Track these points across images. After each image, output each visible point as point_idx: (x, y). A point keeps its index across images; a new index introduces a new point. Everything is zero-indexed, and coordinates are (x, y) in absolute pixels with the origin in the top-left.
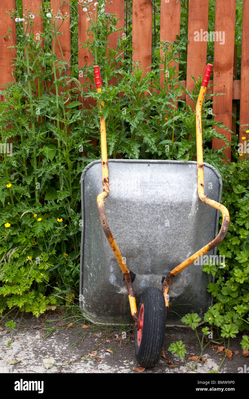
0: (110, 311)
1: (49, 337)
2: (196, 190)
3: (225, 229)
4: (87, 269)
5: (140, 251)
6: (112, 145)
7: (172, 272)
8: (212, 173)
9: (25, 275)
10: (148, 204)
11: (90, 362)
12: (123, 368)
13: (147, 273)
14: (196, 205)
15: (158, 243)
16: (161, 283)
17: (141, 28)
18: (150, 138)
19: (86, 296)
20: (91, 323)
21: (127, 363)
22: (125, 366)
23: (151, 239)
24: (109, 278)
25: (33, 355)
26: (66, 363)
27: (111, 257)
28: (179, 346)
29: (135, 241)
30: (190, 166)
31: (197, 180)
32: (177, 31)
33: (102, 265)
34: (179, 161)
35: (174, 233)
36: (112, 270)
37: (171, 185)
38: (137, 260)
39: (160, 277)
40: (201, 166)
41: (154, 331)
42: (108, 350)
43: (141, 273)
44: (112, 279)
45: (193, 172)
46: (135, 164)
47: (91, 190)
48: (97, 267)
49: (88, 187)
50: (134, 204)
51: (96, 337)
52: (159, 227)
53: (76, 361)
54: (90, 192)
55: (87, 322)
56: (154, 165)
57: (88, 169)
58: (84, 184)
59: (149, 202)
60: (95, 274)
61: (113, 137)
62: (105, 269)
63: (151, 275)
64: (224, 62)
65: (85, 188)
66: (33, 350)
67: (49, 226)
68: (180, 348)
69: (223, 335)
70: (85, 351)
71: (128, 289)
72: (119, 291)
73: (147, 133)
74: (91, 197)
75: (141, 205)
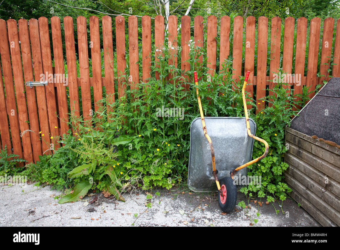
0: (203, 187)
1: (176, 199)
2: (246, 131)
3: (267, 152)
4: (192, 168)
5: (221, 160)
6: (206, 110)
7: (236, 170)
8: (252, 123)
9: (161, 170)
10: (225, 139)
11: (199, 211)
12: (216, 213)
13: (223, 170)
14: (247, 139)
15: (229, 157)
16: (229, 174)
17: (211, 52)
18: (222, 106)
19: (192, 180)
20: (193, 192)
21: (216, 211)
22: (216, 212)
23: (226, 155)
24: (206, 173)
25: (172, 209)
26: (189, 212)
27: (207, 163)
28: (242, 203)
29: (219, 156)
30: (242, 120)
31: (246, 126)
32: (228, 54)
33: (202, 167)
34: (237, 118)
35: (237, 152)
36: (208, 169)
37: (235, 129)
38: (219, 164)
39: (229, 172)
40: (248, 120)
41: (233, 198)
42: (205, 205)
43: (220, 170)
44: (208, 173)
45: (244, 122)
46: (217, 119)
47: (196, 132)
48: (199, 167)
49: (195, 130)
50: (218, 138)
51: (197, 198)
52: (230, 149)
53: (193, 211)
54: (196, 133)
55: (191, 191)
56: (226, 119)
57: (194, 122)
58: (192, 129)
59: (225, 137)
60: (198, 171)
61: (205, 106)
62: (204, 169)
63: (225, 171)
64: (250, 68)
65: (193, 131)
66: (171, 206)
67: (172, 148)
68: (243, 204)
69: (259, 197)
70: (195, 206)
71: (215, 177)
72: (210, 178)
73: (220, 103)
74: (196, 135)
75: (222, 139)
